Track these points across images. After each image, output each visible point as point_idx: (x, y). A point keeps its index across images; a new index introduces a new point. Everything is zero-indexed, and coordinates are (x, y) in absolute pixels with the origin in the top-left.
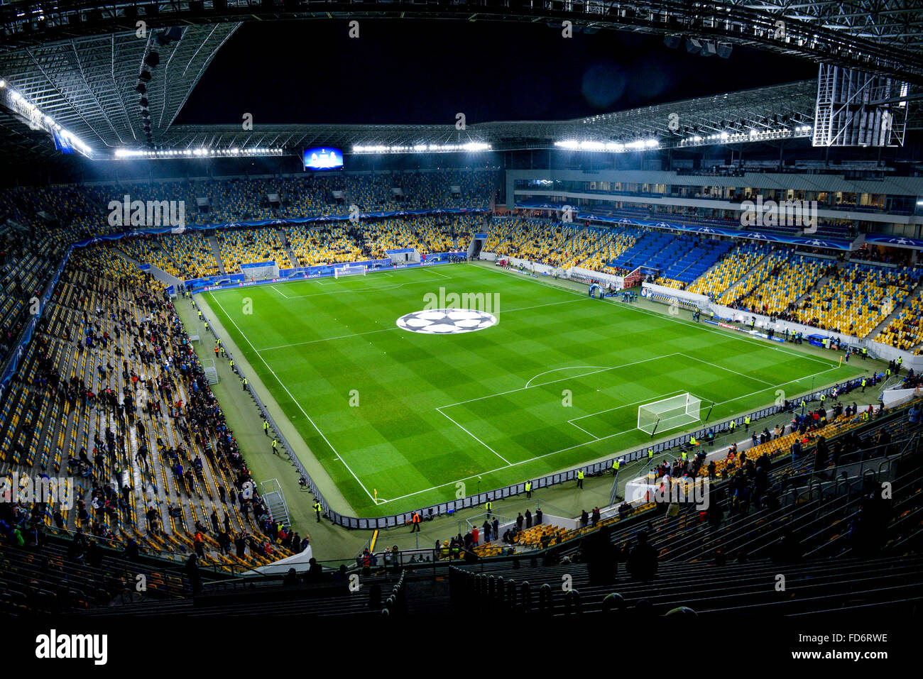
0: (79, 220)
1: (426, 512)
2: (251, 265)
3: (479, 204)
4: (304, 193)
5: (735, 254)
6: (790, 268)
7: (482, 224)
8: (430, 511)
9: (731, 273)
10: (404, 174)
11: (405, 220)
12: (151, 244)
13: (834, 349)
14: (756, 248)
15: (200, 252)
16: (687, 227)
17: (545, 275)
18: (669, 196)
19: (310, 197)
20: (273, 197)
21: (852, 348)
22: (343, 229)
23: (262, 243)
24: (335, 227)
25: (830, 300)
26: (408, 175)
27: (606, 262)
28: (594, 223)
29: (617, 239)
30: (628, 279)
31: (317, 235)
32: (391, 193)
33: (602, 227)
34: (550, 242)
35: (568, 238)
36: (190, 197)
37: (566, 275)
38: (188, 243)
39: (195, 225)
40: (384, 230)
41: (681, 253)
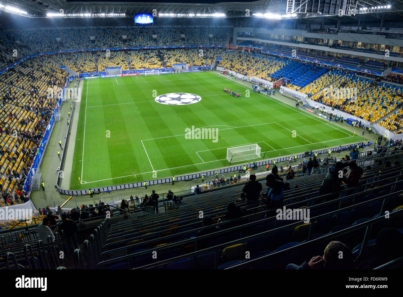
0: (35, 45)
1: (96, 190)
2: (110, 68)
3: (221, 44)
4: (139, 35)
5: (328, 74)
6: (351, 84)
7: (221, 53)
8: (99, 190)
9: (323, 84)
10: (188, 28)
11: (185, 50)
12: (68, 56)
13: (357, 127)
14: (339, 72)
15: (89, 61)
16: (308, 59)
17: (240, 79)
18: (303, 43)
19: (141, 38)
20: (124, 37)
21: (366, 127)
22: (155, 53)
23: (117, 58)
24: (151, 52)
25: (364, 101)
26: (190, 28)
27: (269, 75)
28: (269, 55)
29: (278, 63)
30: (275, 84)
31: (143, 55)
32: (180, 37)
33: (273, 57)
34: (248, 63)
35: (256, 62)
36: (87, 36)
37: (249, 80)
38: (84, 57)
39: (88, 49)
40: (174, 54)
41: (303, 72)
